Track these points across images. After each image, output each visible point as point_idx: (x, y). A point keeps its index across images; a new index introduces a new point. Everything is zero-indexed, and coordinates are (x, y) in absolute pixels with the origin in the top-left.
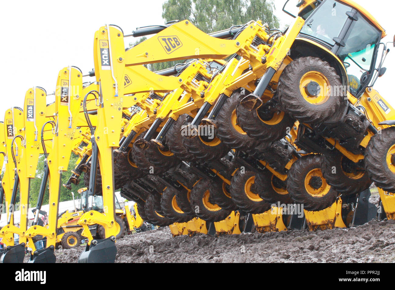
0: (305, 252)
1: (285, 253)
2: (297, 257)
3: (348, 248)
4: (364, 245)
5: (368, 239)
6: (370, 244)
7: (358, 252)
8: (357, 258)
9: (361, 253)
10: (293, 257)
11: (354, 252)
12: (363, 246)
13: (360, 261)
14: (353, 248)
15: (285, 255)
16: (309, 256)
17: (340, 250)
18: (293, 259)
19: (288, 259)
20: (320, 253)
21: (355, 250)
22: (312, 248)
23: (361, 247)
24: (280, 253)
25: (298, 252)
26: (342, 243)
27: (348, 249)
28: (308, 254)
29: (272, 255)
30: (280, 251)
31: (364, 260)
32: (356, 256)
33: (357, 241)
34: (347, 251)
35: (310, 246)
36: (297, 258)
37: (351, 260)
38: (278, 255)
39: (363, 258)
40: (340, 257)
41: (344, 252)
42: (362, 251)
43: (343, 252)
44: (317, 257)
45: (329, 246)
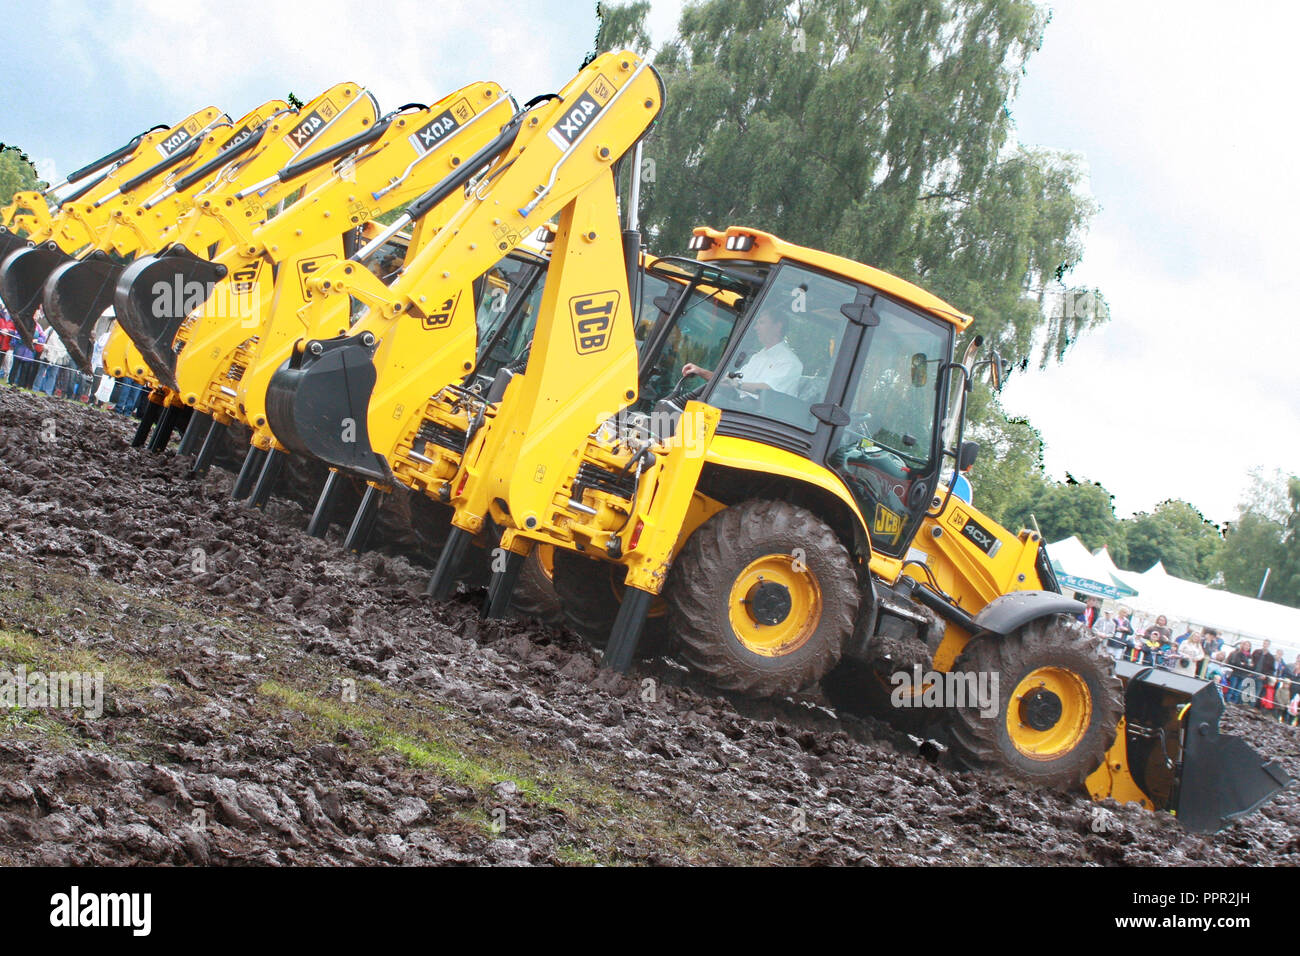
0: (786, 744)
1: (734, 723)
2: (759, 746)
3: (901, 788)
4: (944, 800)
5: (961, 792)
6: (960, 806)
7: (920, 810)
8: (911, 824)
9: (926, 816)
10: (750, 742)
11: (910, 805)
12: (940, 803)
13: (913, 835)
14: (912, 795)
15: (733, 728)
16: (791, 758)
17: (878, 783)
18: (748, 746)
19: (733, 739)
20: (824, 765)
21: (914, 803)
22: (807, 744)
23: (932, 802)
24: (721, 717)
25: (769, 735)
26: (891, 769)
27: (898, 790)
28: (790, 754)
29: (701, 710)
30: (725, 712)
31: (924, 836)
32: (911, 817)
33: (931, 782)
34: (894, 793)
35: (807, 736)
36: (758, 750)
37: (891, 821)
38: (713, 718)
39: (925, 832)
40: (867, 798)
41: (884, 794)
42: (932, 813)
43: (881, 791)
44: (809, 772)
45: (855, 759)
